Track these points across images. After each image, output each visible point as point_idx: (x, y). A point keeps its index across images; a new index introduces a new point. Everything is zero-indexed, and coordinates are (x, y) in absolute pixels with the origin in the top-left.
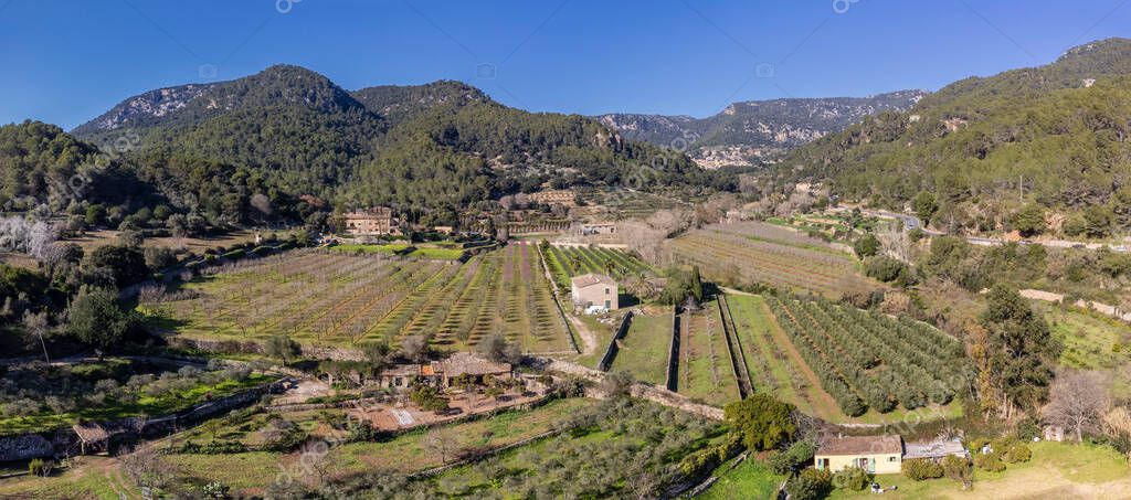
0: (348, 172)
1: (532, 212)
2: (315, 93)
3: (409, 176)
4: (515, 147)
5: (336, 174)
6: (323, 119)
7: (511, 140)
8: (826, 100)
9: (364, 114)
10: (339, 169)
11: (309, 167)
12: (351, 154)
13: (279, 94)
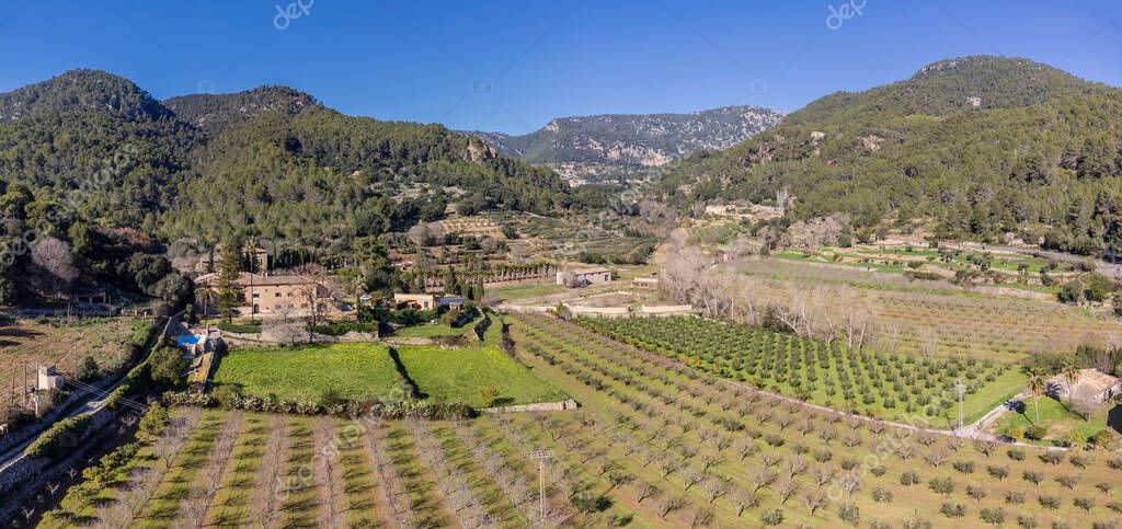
0: (173, 192)
1: (454, 249)
2: (118, 99)
3: (266, 198)
4: (375, 161)
5: (157, 194)
6: (131, 127)
7: (369, 152)
8: (652, 116)
9: (178, 124)
10: (160, 188)
11: (120, 185)
12: (173, 169)
13: (75, 101)
